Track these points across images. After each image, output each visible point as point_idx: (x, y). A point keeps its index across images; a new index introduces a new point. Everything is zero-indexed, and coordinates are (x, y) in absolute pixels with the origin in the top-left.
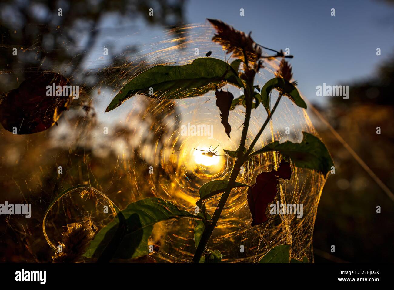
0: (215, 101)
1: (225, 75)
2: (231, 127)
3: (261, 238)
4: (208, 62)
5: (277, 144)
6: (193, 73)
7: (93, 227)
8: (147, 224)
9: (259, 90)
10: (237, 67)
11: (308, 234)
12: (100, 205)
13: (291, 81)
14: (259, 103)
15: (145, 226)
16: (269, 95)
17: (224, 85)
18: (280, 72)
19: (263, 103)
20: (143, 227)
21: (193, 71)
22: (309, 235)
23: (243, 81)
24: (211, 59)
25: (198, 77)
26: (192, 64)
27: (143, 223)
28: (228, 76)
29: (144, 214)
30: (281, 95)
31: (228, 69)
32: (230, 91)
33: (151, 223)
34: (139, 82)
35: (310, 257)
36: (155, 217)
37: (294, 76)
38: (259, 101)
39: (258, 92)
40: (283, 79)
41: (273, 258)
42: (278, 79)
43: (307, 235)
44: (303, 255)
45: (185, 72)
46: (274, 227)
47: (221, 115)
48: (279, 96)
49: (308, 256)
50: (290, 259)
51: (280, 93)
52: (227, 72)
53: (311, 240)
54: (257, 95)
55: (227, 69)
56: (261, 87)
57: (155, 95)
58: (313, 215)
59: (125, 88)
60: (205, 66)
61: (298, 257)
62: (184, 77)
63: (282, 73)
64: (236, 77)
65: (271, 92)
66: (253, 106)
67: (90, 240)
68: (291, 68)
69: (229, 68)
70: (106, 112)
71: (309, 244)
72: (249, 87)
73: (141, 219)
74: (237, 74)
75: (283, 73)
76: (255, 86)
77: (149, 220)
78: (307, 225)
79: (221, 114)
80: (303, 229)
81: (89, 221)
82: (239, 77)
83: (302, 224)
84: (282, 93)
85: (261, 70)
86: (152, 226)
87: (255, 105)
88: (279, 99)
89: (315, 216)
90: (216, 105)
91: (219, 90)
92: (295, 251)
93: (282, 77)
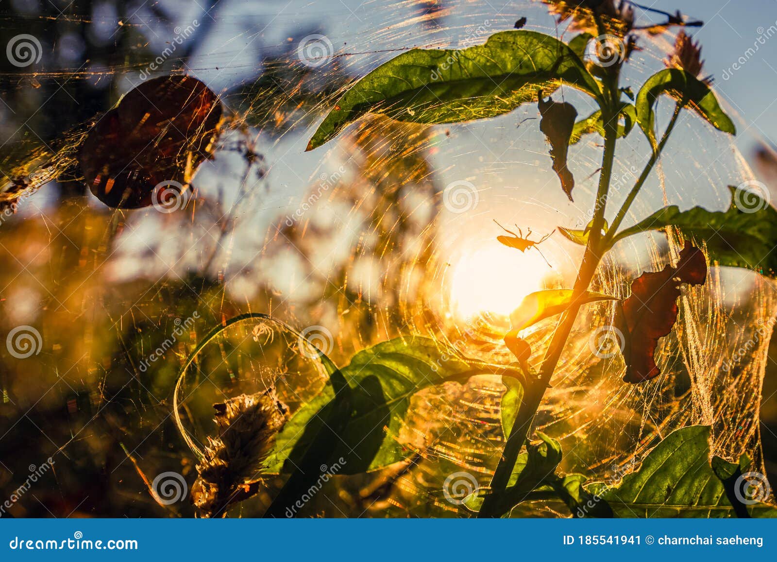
0: (539, 123)
1: (556, 65)
2: (574, 178)
3: (646, 411)
4: (519, 39)
5: (673, 213)
6: (488, 64)
7: (279, 405)
8: (396, 395)
9: (631, 96)
10: (583, 50)
12: (295, 355)
13: (700, 78)
14: (632, 123)
15: (393, 400)
16: (653, 108)
17: (555, 88)
18: (676, 58)
19: (640, 125)
20: (388, 403)
21: (488, 60)
23: (595, 78)
24: (527, 33)
25: (499, 73)
26: (486, 45)
27: (387, 394)
28: (563, 68)
29: (392, 374)
30: (680, 105)
31: (564, 54)
32: (569, 102)
33: (405, 392)
34: (375, 85)
35: (755, 454)
36: (413, 378)
37: (705, 65)
38: (632, 120)
39: (628, 100)
40: (683, 74)
41: (673, 454)
42: (672, 71)
45: (471, 63)
46: (674, 398)
47: (551, 152)
48: (676, 109)
49: (750, 454)
50: (711, 457)
51: (678, 104)
52: (560, 60)
53: (756, 422)
54: (628, 108)
55: (561, 55)
56: (635, 90)
57: (410, 113)
59: (345, 100)
60: (513, 50)
61: (728, 453)
62: (468, 74)
63: (679, 60)
64: (582, 70)
65: (657, 99)
66: (619, 132)
67: (274, 431)
68: (700, 48)
69: (565, 52)
70: (307, 150)
71: (752, 430)
72: (609, 92)
73: (383, 384)
74: (582, 65)
75: (681, 59)
76: (622, 90)
77: (399, 388)
79: (552, 149)
81: (270, 390)
82: (588, 69)
84: (681, 102)
85: (634, 54)
86: (408, 399)
87: (623, 130)
88: (675, 116)
90: (541, 130)
91: (546, 100)
93: (680, 68)
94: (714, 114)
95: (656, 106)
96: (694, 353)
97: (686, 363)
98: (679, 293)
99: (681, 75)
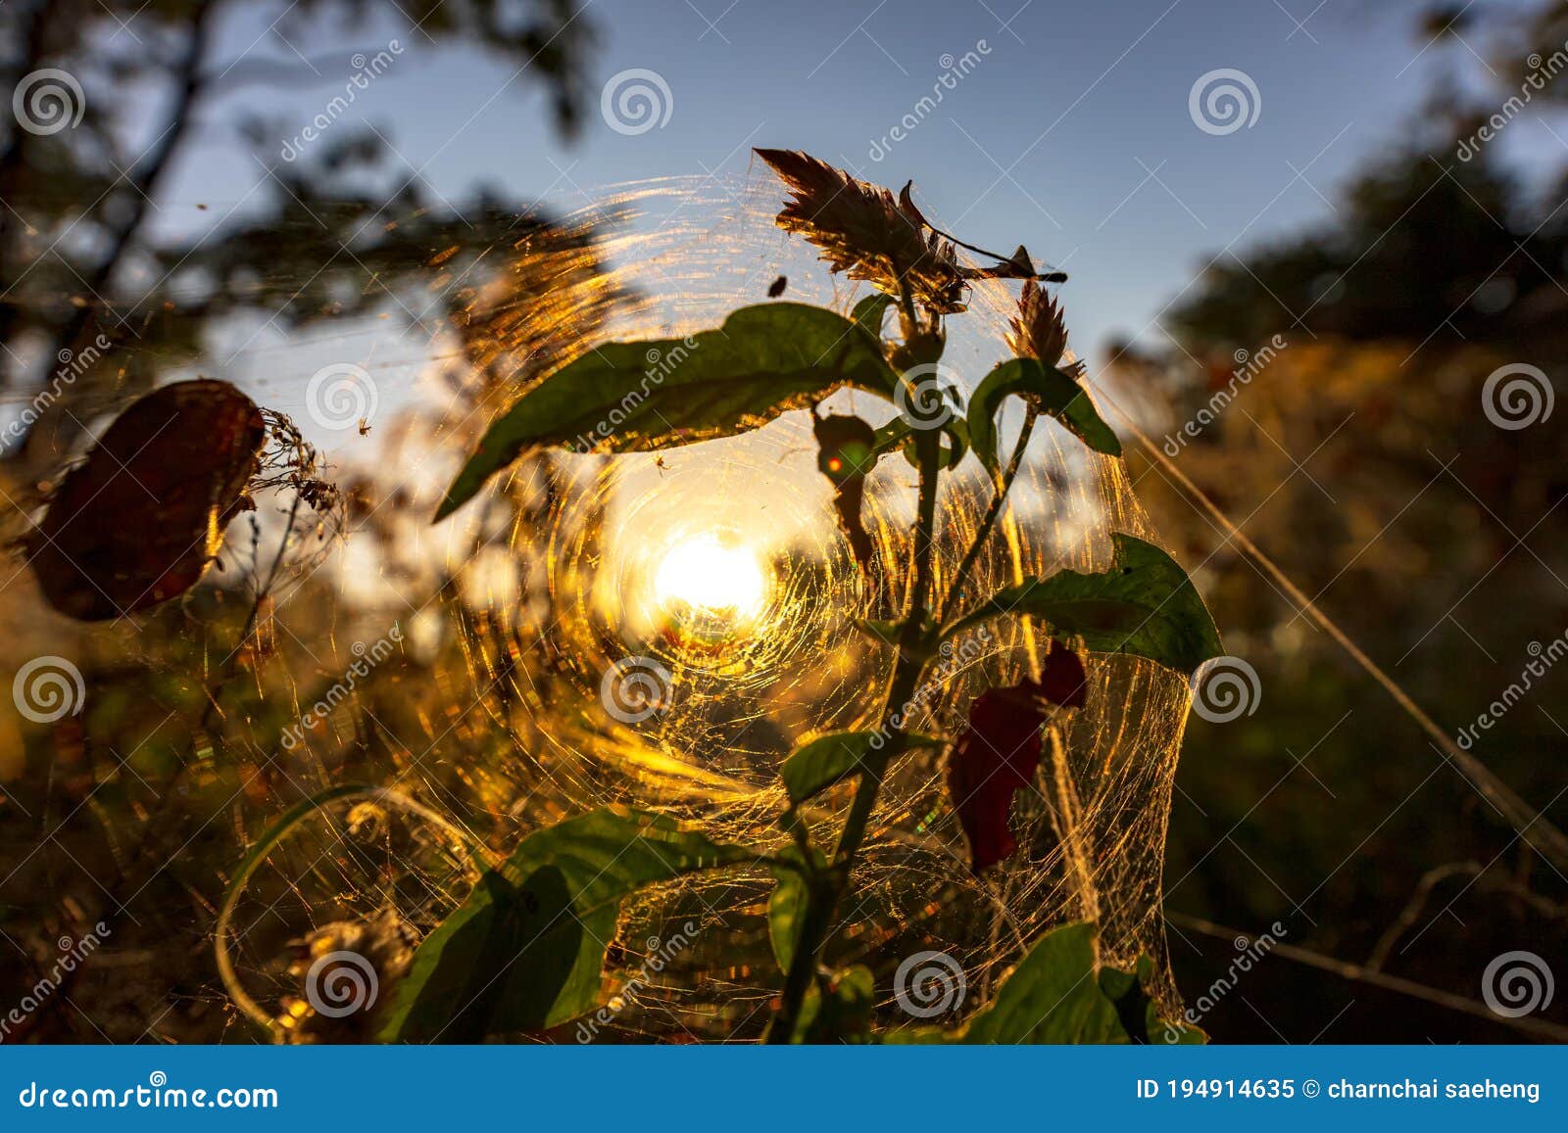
0: (815, 457)
1: (840, 359)
4: (779, 319)
6: (728, 359)
8: (596, 901)
10: (876, 323)
11: (1147, 878)
13: (1062, 364)
14: (963, 448)
15: (591, 909)
16: (996, 420)
19: (975, 450)
20: (580, 915)
21: (727, 354)
22: (1150, 880)
24: (789, 306)
25: (744, 371)
26: (724, 329)
28: (852, 362)
29: (584, 870)
30: (1031, 416)
33: (613, 895)
35: (1158, 952)
36: (623, 874)
38: (963, 443)
40: (1040, 364)
42: (1024, 362)
43: (1142, 882)
44: (1134, 948)
48: (1027, 419)
49: (1150, 952)
50: (1097, 967)
51: (1029, 410)
52: (846, 350)
53: (1158, 898)
54: (955, 421)
56: (966, 395)
58: (1161, 814)
60: (768, 334)
61: (1120, 958)
64: (879, 363)
65: (1000, 407)
66: (942, 458)
69: (853, 335)
71: (1152, 910)
74: (878, 349)
75: (1036, 342)
77: (602, 891)
78: (1143, 849)
79: (837, 497)
80: (1130, 862)
82: (888, 360)
83: (1125, 845)
84: (1035, 408)
86: (615, 906)
87: (948, 458)
88: (1027, 431)
89: (1165, 817)
91: (825, 415)
92: (1110, 940)
93: (1034, 356)
94: (1087, 427)
95: (1001, 416)
96: (1067, 811)
97: (1055, 826)
98: (1043, 718)
99: (1037, 368)
